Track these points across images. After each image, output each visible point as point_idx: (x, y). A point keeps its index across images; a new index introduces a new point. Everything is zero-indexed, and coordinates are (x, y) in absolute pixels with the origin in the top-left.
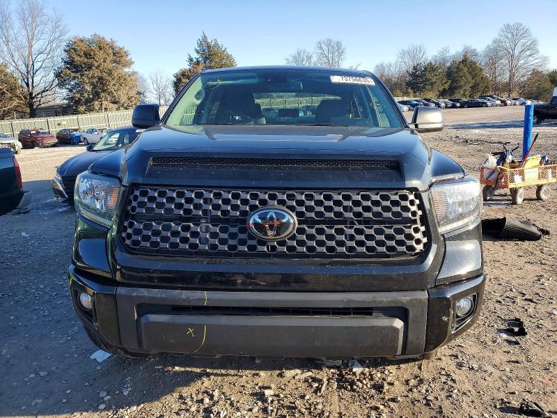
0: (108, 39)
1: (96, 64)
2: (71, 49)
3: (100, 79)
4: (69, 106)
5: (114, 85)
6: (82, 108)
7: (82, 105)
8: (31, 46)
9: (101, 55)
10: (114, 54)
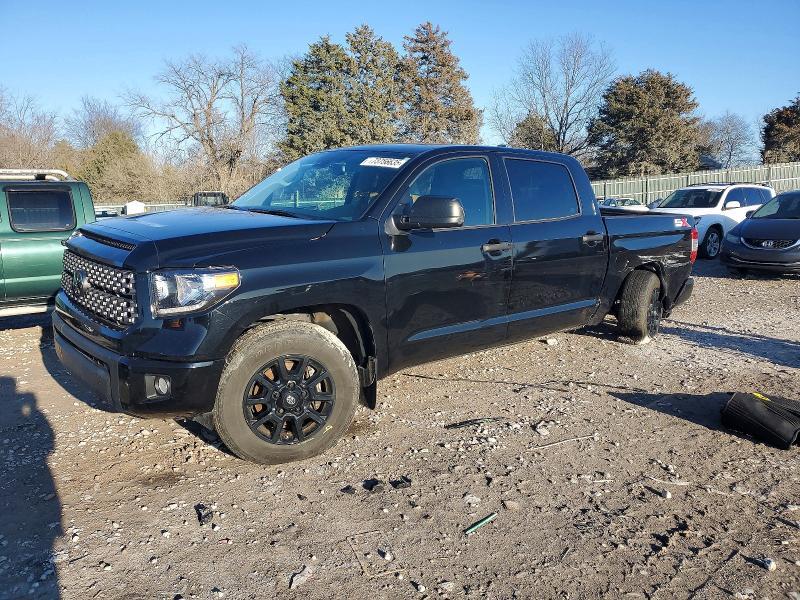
0: (664, 74)
1: (637, 111)
2: (612, 94)
3: (642, 130)
4: (598, 169)
5: (658, 139)
6: (613, 172)
7: (612, 167)
8: (568, 95)
9: (647, 98)
10: (667, 95)
